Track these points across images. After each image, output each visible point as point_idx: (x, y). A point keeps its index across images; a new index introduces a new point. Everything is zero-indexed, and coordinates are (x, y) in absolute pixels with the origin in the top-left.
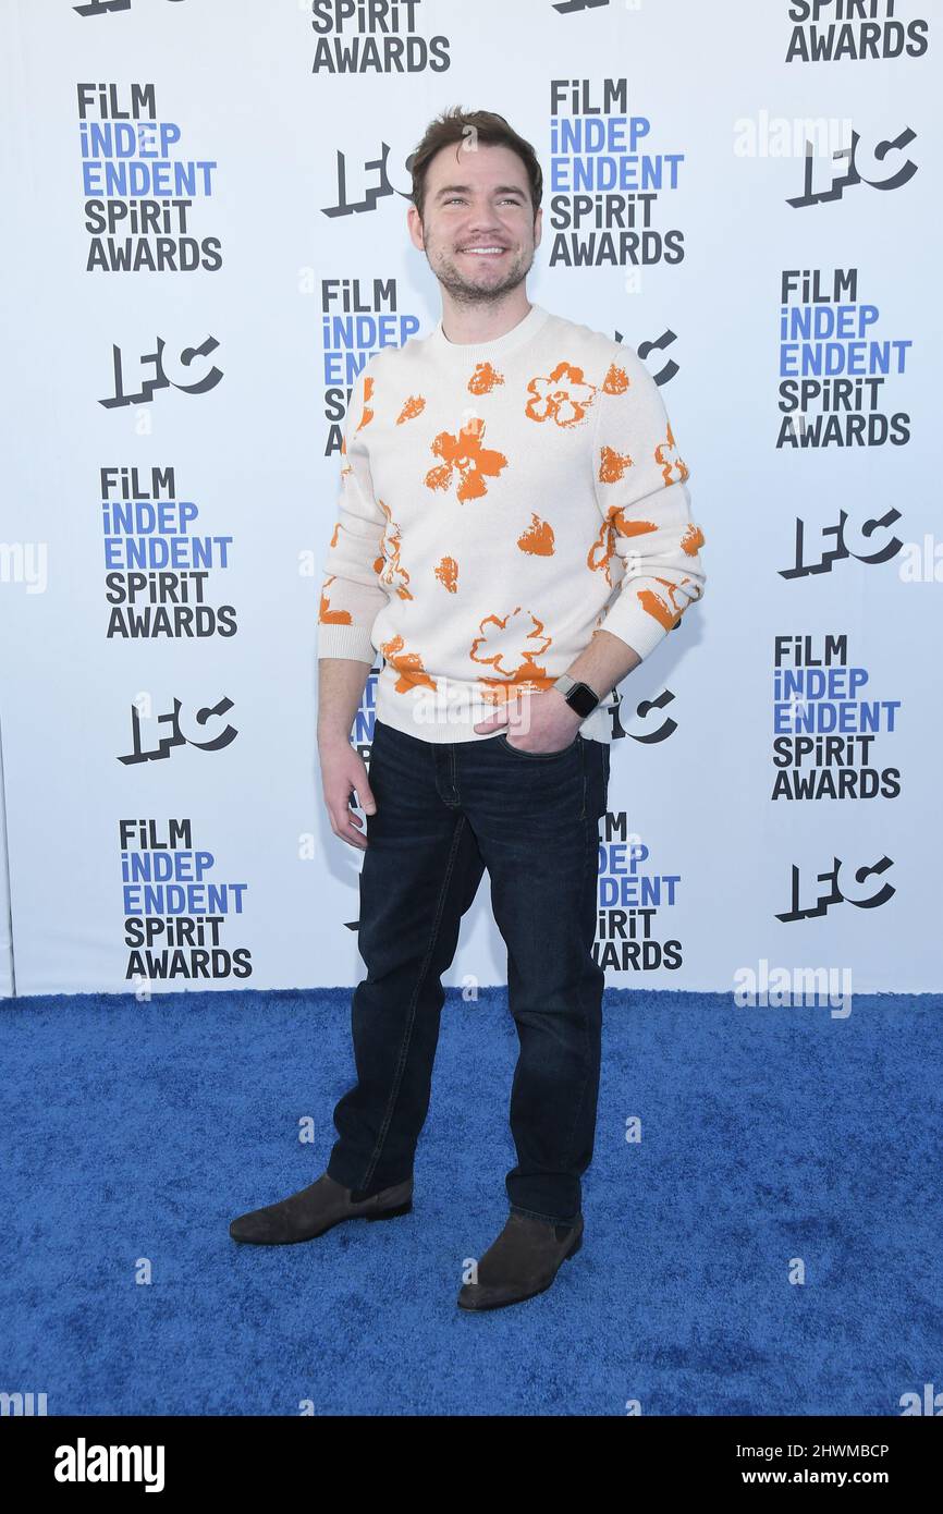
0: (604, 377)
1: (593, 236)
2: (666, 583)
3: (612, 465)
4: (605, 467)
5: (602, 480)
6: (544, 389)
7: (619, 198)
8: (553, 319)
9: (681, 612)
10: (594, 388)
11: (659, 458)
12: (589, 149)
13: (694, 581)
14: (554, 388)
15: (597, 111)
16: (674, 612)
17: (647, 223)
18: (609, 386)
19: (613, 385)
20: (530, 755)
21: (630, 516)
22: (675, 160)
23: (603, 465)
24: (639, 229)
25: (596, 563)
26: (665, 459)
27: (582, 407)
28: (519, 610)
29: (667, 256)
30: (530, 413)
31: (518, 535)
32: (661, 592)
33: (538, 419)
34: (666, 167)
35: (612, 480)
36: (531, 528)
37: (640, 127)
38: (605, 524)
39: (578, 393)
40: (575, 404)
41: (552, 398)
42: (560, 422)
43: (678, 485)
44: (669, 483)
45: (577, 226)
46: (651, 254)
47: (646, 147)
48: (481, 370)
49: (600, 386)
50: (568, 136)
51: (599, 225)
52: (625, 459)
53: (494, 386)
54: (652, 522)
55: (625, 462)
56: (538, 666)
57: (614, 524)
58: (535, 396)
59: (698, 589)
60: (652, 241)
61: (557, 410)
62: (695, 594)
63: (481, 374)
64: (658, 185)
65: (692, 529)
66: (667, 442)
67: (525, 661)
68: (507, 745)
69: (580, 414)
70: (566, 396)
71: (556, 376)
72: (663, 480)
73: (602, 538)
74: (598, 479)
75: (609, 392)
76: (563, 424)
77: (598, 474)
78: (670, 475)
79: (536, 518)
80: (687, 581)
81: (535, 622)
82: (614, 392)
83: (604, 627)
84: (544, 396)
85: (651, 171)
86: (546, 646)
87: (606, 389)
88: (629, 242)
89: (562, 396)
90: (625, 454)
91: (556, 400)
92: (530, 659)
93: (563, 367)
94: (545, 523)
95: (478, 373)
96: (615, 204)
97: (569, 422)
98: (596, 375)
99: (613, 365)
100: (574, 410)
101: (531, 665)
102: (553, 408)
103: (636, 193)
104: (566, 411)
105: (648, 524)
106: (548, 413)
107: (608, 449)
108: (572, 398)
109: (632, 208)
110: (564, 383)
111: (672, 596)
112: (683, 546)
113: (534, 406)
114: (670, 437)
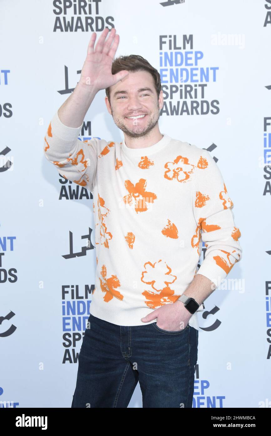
0: (198, 161)
1: (179, 103)
2: (225, 252)
3: (201, 200)
4: (198, 201)
5: (196, 206)
6: (172, 167)
7: (190, 86)
8: (173, 140)
9: (232, 266)
10: (193, 166)
11: (221, 197)
12: (177, 65)
13: (238, 252)
14: (176, 166)
15: (180, 48)
16: (230, 266)
17: (203, 97)
18: (200, 165)
19: (202, 165)
20: (167, 332)
21: (208, 222)
22: (215, 69)
23: (197, 200)
24: (199, 99)
25: (194, 245)
26: (223, 198)
27: (189, 174)
28: (160, 261)
29: (212, 111)
30: (166, 176)
31: (162, 228)
32: (224, 256)
33: (169, 179)
34: (211, 72)
35: (200, 206)
36: (167, 226)
37: (199, 55)
38: (198, 227)
39: (186, 168)
40: (185, 173)
41: (175, 170)
42: (179, 180)
43: (229, 210)
44: (225, 208)
45: (171, 98)
46: (205, 110)
47: (202, 64)
48: (143, 160)
49: (196, 165)
50: (167, 59)
51: (181, 97)
52: (207, 197)
53: (150, 166)
54: (218, 225)
55: (207, 198)
56: (172, 289)
57: (202, 226)
58: (168, 170)
59: (239, 255)
60: (205, 105)
61: (178, 175)
62: (238, 258)
63: (143, 161)
64: (207, 80)
65: (236, 229)
66: (225, 191)
67: (165, 286)
68: (157, 327)
69: (188, 177)
70: (181, 169)
71: (176, 161)
72: (223, 207)
73: (197, 233)
74: (194, 205)
75: (199, 168)
76: (181, 181)
77: (194, 203)
78: (226, 205)
79: (169, 221)
80: (235, 251)
81: (168, 268)
82: (202, 168)
83: (199, 273)
84: (172, 169)
85: (204, 74)
86: (175, 280)
87: (198, 166)
88: (195, 105)
89: (180, 170)
90: (207, 195)
91: (177, 171)
92: (168, 285)
93: (179, 158)
94: (173, 224)
95: (142, 160)
96: (189, 89)
97: (183, 180)
98: (194, 160)
99: (201, 157)
100: (185, 175)
101: (168, 288)
102: (176, 174)
103: (198, 84)
104: (182, 176)
105: (216, 226)
106: (174, 176)
107: (199, 193)
108: (184, 170)
109: (196, 90)
110: (181, 164)
111: (228, 258)
112: (232, 236)
113: (168, 174)
114: (225, 189)
